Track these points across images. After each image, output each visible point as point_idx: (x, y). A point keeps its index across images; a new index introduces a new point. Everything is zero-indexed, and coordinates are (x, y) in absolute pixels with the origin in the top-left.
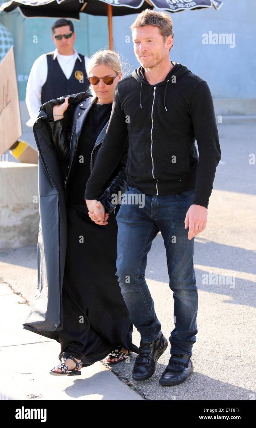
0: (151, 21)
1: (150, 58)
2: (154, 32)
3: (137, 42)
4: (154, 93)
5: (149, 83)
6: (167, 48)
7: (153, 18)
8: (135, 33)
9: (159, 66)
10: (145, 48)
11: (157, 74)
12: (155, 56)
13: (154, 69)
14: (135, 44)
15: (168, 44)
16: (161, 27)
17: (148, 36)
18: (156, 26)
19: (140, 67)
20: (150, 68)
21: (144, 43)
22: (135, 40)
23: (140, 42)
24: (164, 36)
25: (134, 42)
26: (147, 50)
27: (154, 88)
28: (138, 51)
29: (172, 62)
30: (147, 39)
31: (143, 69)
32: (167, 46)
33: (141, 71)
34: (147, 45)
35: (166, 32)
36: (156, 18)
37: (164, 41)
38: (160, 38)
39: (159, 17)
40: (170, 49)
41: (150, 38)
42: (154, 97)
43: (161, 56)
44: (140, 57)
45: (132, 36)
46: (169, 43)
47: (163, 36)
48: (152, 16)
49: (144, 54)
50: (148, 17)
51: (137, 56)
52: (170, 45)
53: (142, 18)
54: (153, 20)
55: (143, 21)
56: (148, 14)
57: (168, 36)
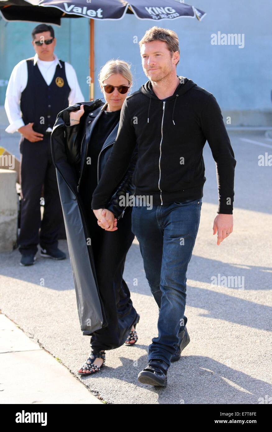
0: (159, 36)
1: (158, 72)
2: (162, 47)
3: (145, 57)
4: (164, 107)
5: (158, 97)
6: (173, 63)
7: (161, 34)
8: (143, 49)
9: (166, 80)
10: (154, 62)
11: (165, 89)
12: (163, 70)
13: (161, 83)
14: (143, 60)
15: (174, 60)
16: (168, 43)
17: (156, 50)
18: (163, 41)
19: (148, 81)
20: (157, 81)
21: (152, 56)
22: (143, 55)
23: (148, 57)
24: (171, 51)
25: (142, 57)
26: (155, 64)
27: (164, 102)
28: (146, 65)
29: (178, 76)
30: (155, 53)
31: (151, 83)
32: (174, 61)
33: (149, 87)
34: (155, 59)
35: (173, 47)
36: (163, 34)
37: (171, 56)
38: (168, 53)
39: (166, 33)
40: (176, 65)
41: (158, 52)
42: (164, 111)
43: (168, 70)
44: (148, 71)
45: (141, 51)
46: (175, 58)
47: (169, 51)
48: (160, 32)
49: (152, 68)
50: (156, 33)
51: (145, 70)
52: (177, 61)
53: (150, 34)
54: (160, 36)
55: (151, 37)
56: (156, 30)
57: (175, 51)
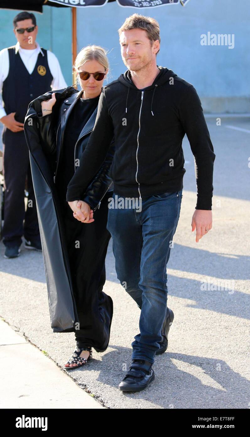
0: (139, 24)
1: (137, 61)
2: (142, 35)
3: (124, 45)
4: (142, 97)
5: (137, 87)
6: (153, 53)
7: (141, 21)
8: (122, 38)
9: (146, 69)
10: (133, 51)
11: (144, 79)
12: (142, 59)
13: (140, 72)
14: (122, 48)
15: (154, 49)
16: (148, 31)
17: (136, 39)
18: (143, 30)
19: (127, 70)
20: (136, 71)
21: (131, 45)
22: (122, 43)
23: (127, 45)
24: (151, 40)
25: (121, 45)
26: (134, 53)
27: (142, 92)
28: (125, 54)
29: (157, 66)
30: (135, 41)
31: (130, 72)
32: (154, 50)
33: (128, 76)
34: (134, 48)
35: (153, 36)
36: (144, 22)
37: (151, 45)
38: (148, 41)
39: (146, 21)
40: (156, 54)
41: (138, 41)
42: (142, 101)
43: (148, 59)
44: (127, 60)
45: (120, 39)
46: (156, 47)
47: (150, 40)
48: (140, 20)
49: (131, 57)
50: (136, 21)
51: (124, 59)
52: (157, 50)
53: (130, 22)
54: (140, 24)
55: (131, 25)
56: (136, 18)
57: (155, 40)
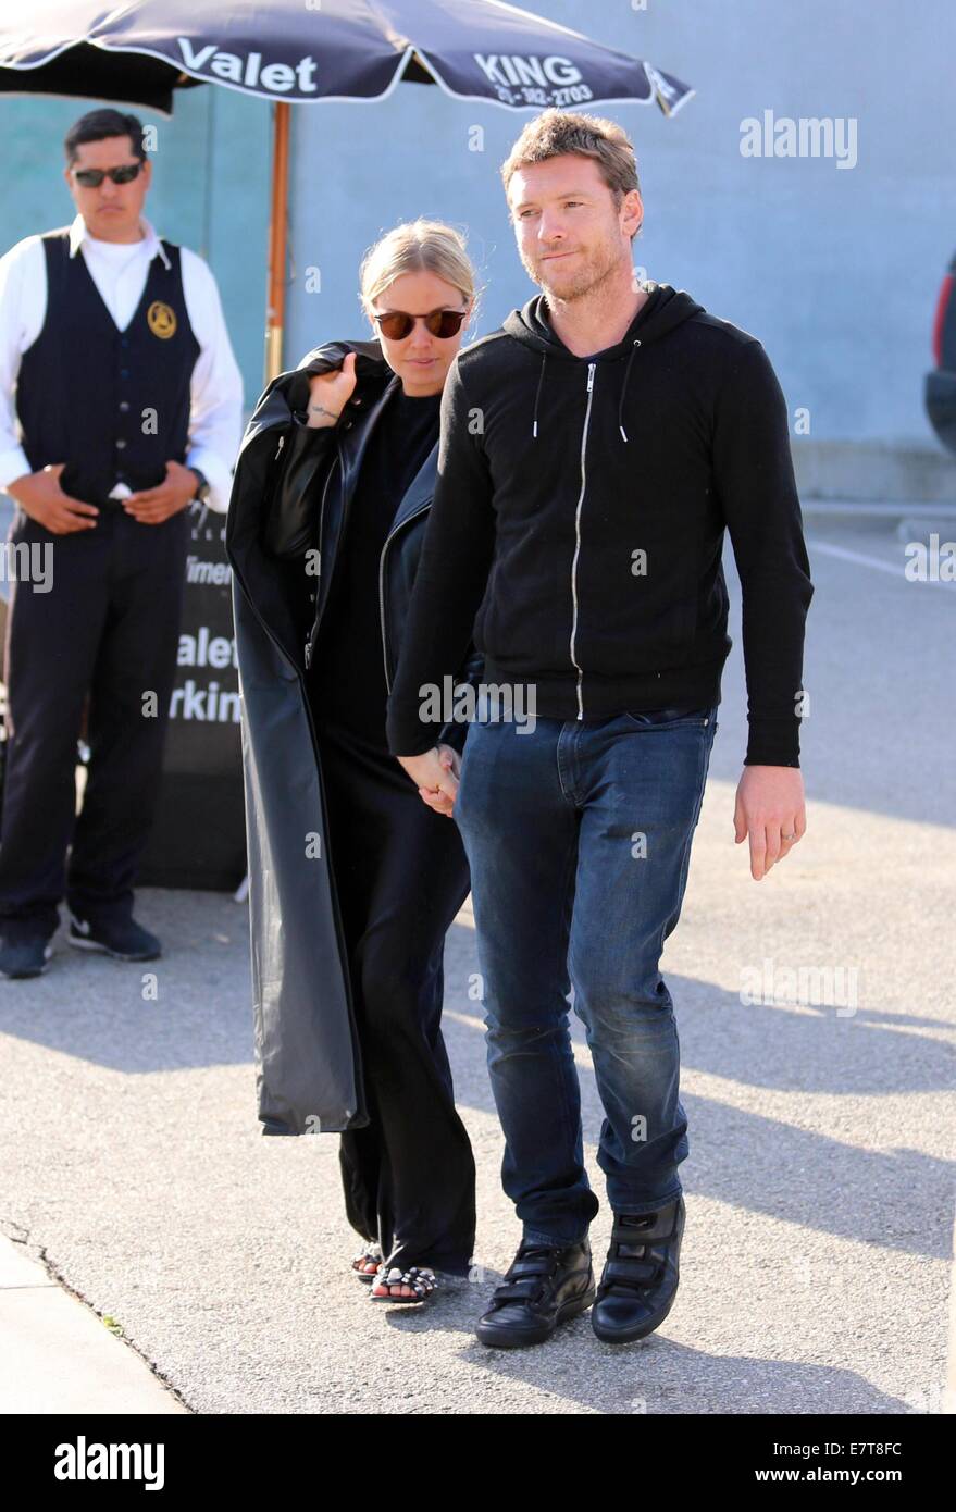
0: (570, 140)
1: (575, 262)
2: (584, 176)
3: (526, 214)
4: (590, 384)
5: (572, 350)
6: (624, 234)
7: (577, 131)
8: (517, 188)
9: (601, 291)
10: (560, 228)
11: (596, 321)
12: (591, 256)
13: (584, 304)
14: (520, 224)
15: (626, 220)
16: (602, 161)
17: (566, 188)
18: (588, 157)
19: (535, 297)
20: (571, 297)
21: (551, 210)
22: (519, 207)
23: (539, 213)
24: (616, 190)
25: (515, 214)
26: (564, 235)
27: (590, 366)
28: (532, 243)
30: (565, 197)
31: (545, 306)
32: (626, 224)
33: (537, 315)
34: (563, 220)
35: (620, 180)
36: (585, 132)
37: (617, 205)
38: (605, 195)
39: (591, 129)
40: (633, 237)
41: (574, 195)
42: (591, 395)
43: (610, 255)
44: (538, 262)
46: (630, 215)
47: (611, 191)
48: (573, 127)
49: (553, 250)
50: (561, 128)
51: (527, 260)
52: (633, 223)
53: (541, 134)
54: (576, 137)
55: (545, 145)
56: (557, 120)
57: (627, 191)
